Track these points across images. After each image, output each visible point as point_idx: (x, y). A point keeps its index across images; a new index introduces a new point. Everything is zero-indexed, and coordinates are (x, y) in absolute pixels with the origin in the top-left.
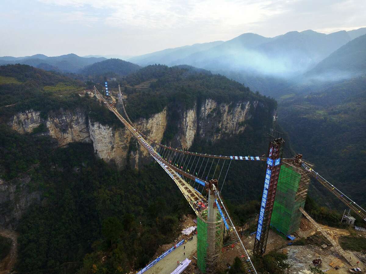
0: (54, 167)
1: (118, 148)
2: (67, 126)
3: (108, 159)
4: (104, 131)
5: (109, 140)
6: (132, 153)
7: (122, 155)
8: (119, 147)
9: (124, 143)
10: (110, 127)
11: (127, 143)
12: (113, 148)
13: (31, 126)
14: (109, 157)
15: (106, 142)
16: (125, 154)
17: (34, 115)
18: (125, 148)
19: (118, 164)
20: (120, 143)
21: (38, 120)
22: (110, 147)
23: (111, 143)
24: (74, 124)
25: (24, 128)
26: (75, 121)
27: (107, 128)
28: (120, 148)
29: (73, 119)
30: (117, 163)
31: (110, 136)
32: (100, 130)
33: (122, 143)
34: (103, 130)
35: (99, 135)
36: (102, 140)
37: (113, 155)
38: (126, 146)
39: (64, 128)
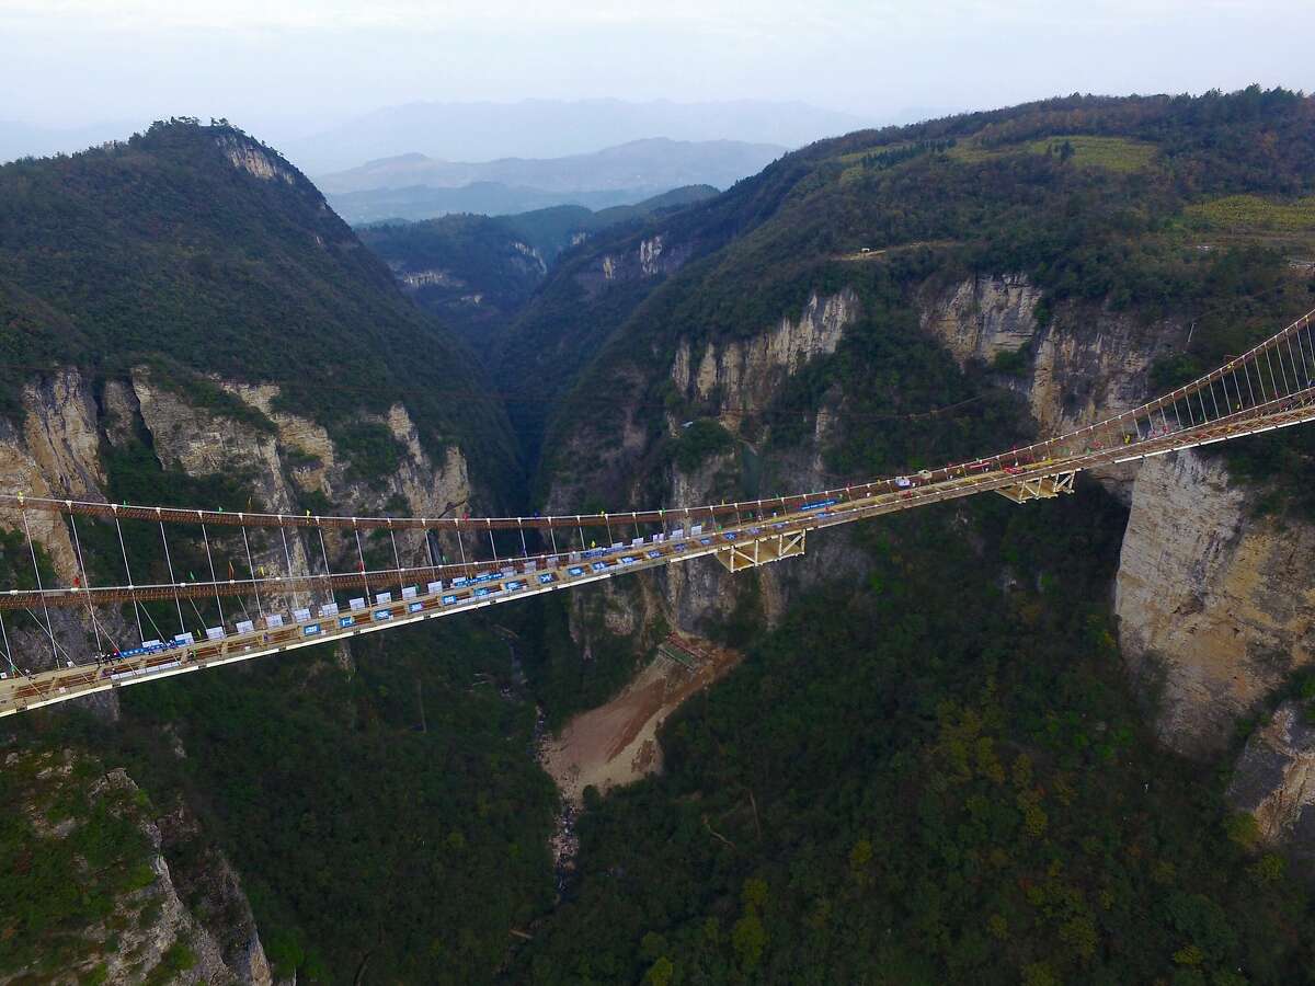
0: (966, 521)
1: (1226, 630)
2: (1088, 387)
3: (1140, 641)
4: (1191, 487)
5: (1195, 550)
6: (1285, 717)
7: (1228, 686)
8: (1237, 631)
9: (1278, 626)
10: (1231, 485)
11: (1300, 637)
12: (1196, 604)
13: (1000, 338)
14: (1146, 634)
15: (1171, 547)
16: (1249, 688)
17: (1024, 301)
18: (1267, 658)
19: (1174, 702)
20: (1252, 611)
21: (1029, 325)
22: (1184, 590)
23: (1196, 570)
24: (1116, 388)
25: (979, 337)
26: (1124, 379)
27: (1214, 480)
28: (1241, 635)
29: (1127, 366)
30: (1169, 694)
31: (1213, 536)
32: (1168, 469)
33: (1268, 621)
34: (1185, 480)
35: (1153, 493)
36: (1156, 525)
37: (1173, 641)
38: (1284, 656)
39: (1075, 393)
